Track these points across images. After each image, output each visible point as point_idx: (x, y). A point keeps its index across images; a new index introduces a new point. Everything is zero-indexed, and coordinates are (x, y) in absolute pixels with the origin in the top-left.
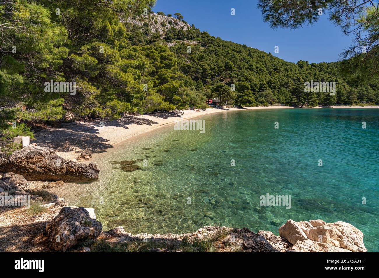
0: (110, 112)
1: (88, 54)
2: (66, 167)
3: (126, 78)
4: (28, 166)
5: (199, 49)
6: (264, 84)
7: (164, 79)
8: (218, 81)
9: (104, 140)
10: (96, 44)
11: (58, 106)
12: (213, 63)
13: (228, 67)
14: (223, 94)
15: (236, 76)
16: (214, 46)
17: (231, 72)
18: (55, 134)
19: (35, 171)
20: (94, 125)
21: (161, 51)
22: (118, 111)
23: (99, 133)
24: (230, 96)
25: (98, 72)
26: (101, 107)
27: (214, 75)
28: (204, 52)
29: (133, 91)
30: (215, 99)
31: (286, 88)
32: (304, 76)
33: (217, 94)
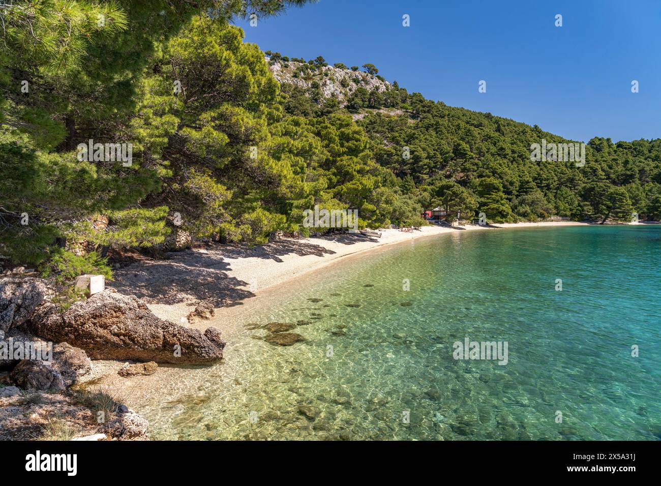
0: (249, 231)
1: (213, 127)
2: (164, 336)
3: (279, 169)
4: (95, 332)
5: (406, 123)
6: (528, 182)
7: (347, 173)
8: (441, 178)
9: (239, 283)
10: (227, 109)
11: (157, 221)
12: (433, 145)
13: (458, 153)
14: (451, 200)
15: (475, 168)
16: (433, 117)
17: (466, 161)
18: (154, 272)
19: (107, 341)
20: (223, 255)
21: (341, 126)
22: (264, 229)
23: (230, 270)
24: (464, 204)
25: (230, 159)
26: (234, 221)
27: (434, 167)
28: (416, 127)
29: (292, 192)
30: (437, 209)
31: (570, 187)
32: (605, 166)
33: (440, 200)
